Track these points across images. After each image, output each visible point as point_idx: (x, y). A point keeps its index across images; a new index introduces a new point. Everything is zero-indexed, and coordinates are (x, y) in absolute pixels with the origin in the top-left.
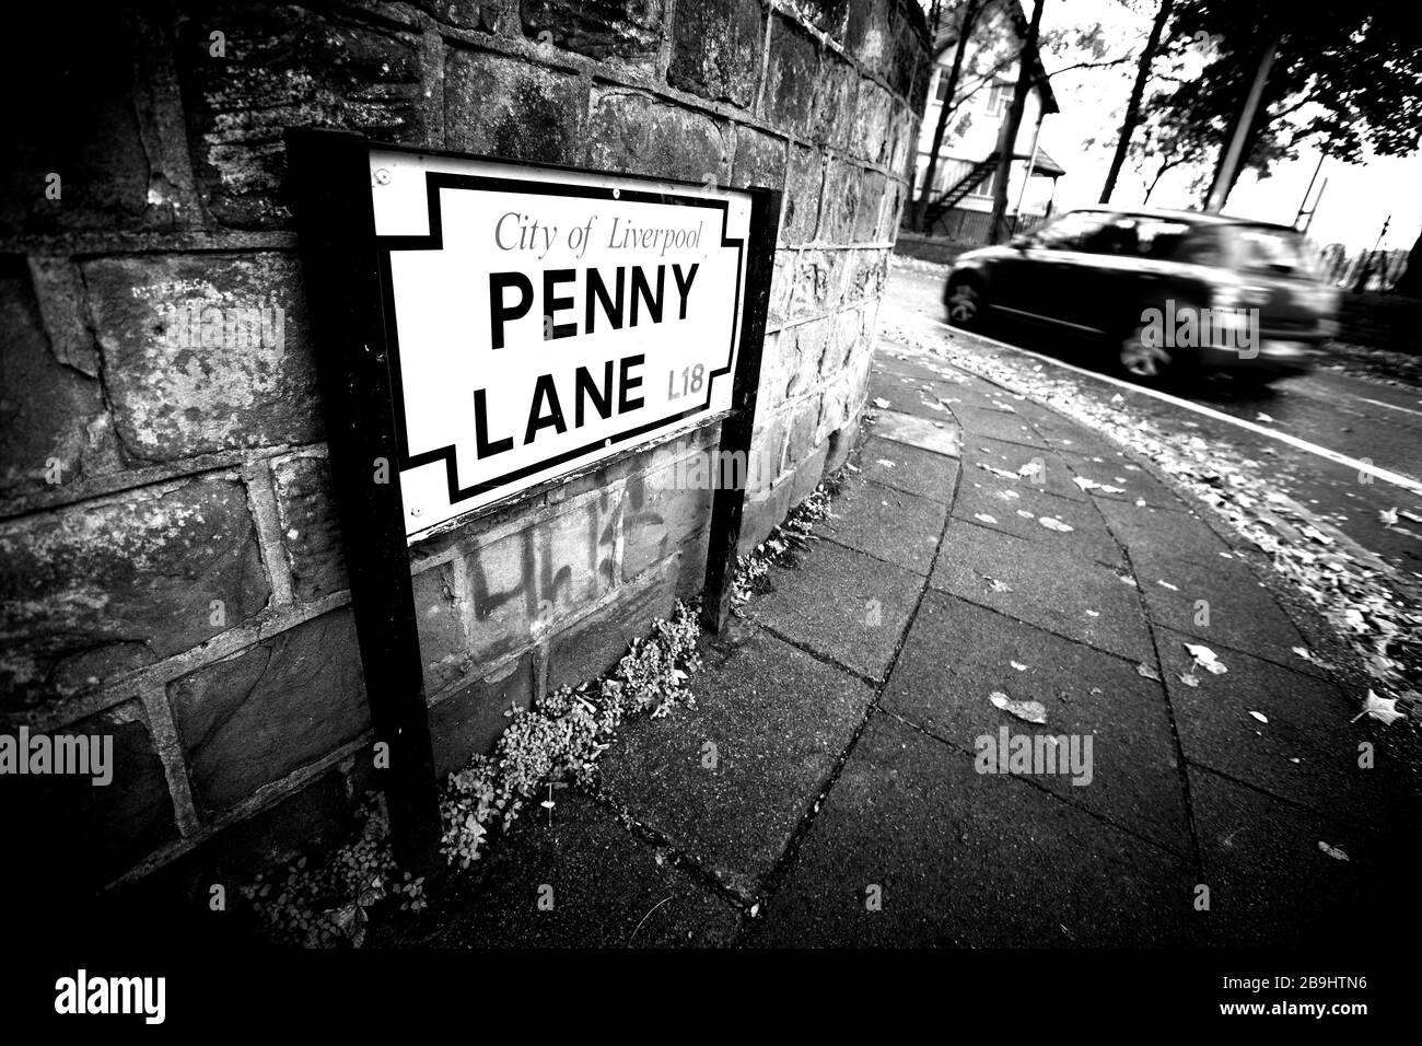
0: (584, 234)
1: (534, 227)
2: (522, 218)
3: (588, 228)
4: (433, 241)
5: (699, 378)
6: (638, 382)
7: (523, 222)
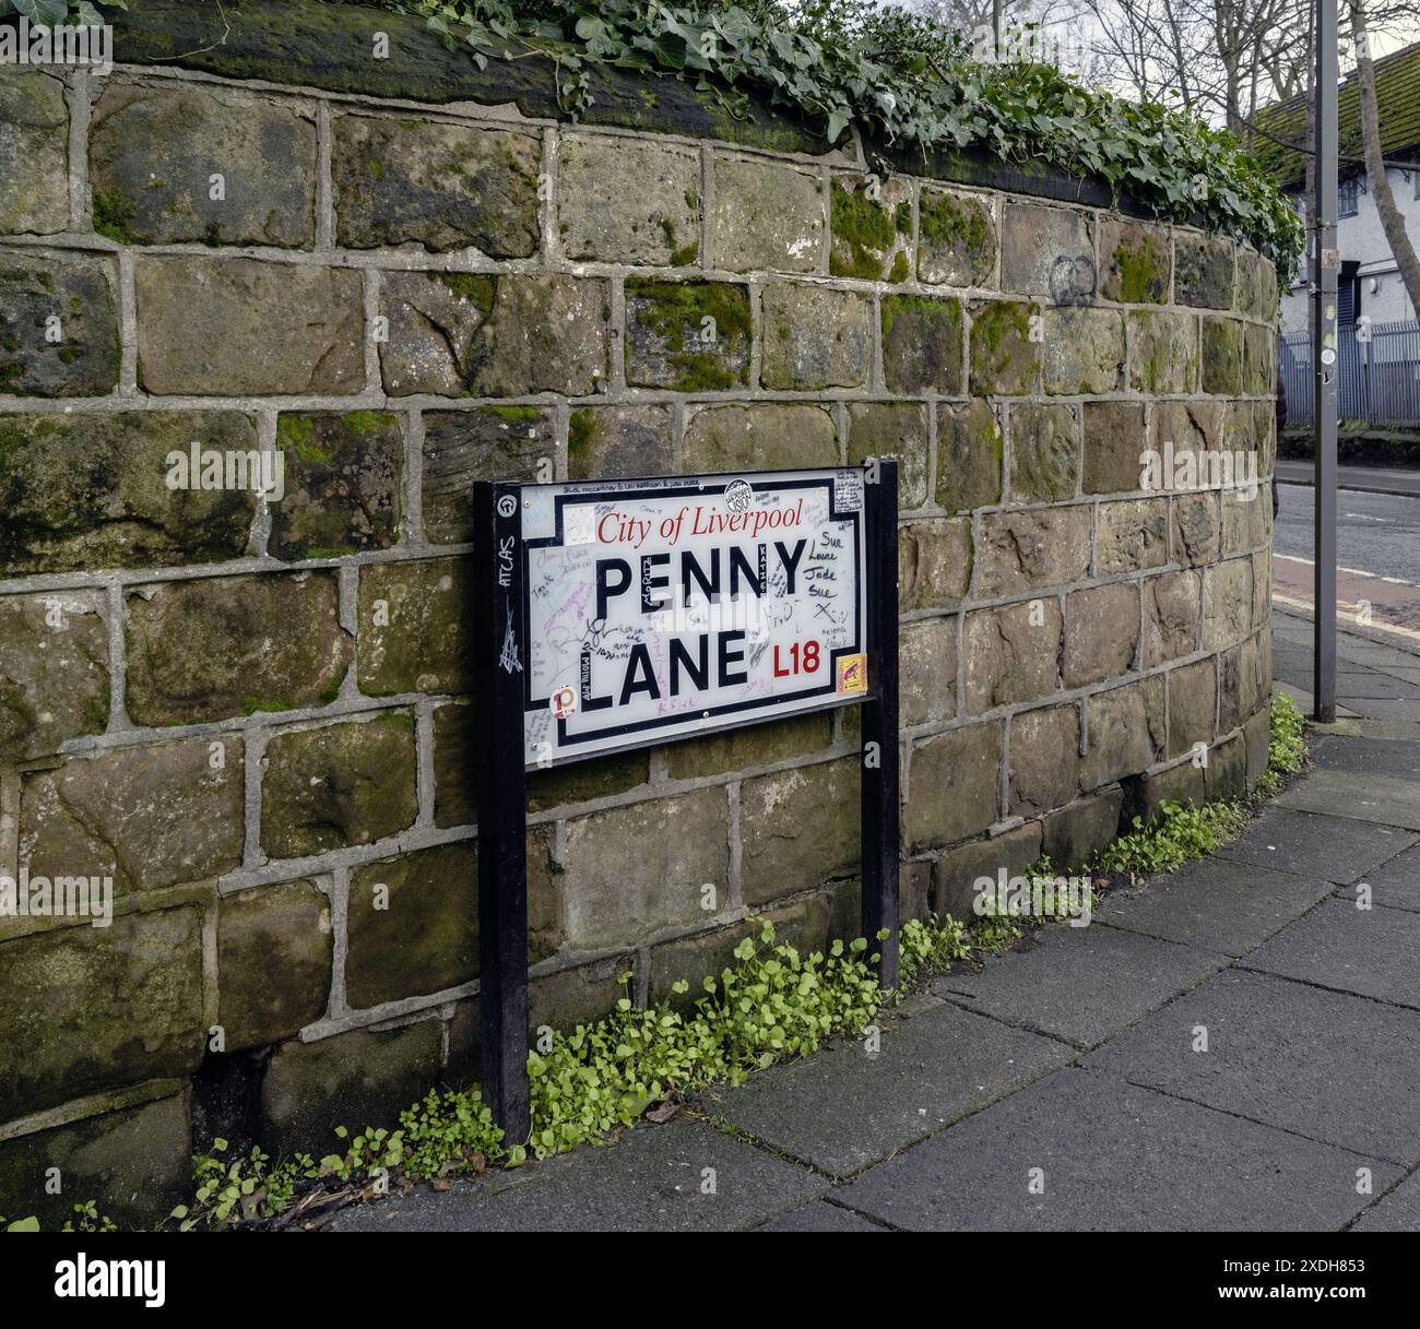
0: (675, 526)
1: (632, 523)
2: (621, 517)
3: (680, 519)
4: (557, 541)
5: (814, 656)
6: (738, 656)
7: (622, 520)
